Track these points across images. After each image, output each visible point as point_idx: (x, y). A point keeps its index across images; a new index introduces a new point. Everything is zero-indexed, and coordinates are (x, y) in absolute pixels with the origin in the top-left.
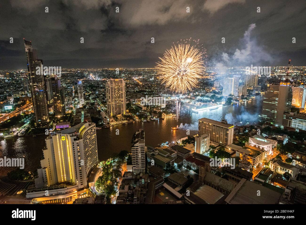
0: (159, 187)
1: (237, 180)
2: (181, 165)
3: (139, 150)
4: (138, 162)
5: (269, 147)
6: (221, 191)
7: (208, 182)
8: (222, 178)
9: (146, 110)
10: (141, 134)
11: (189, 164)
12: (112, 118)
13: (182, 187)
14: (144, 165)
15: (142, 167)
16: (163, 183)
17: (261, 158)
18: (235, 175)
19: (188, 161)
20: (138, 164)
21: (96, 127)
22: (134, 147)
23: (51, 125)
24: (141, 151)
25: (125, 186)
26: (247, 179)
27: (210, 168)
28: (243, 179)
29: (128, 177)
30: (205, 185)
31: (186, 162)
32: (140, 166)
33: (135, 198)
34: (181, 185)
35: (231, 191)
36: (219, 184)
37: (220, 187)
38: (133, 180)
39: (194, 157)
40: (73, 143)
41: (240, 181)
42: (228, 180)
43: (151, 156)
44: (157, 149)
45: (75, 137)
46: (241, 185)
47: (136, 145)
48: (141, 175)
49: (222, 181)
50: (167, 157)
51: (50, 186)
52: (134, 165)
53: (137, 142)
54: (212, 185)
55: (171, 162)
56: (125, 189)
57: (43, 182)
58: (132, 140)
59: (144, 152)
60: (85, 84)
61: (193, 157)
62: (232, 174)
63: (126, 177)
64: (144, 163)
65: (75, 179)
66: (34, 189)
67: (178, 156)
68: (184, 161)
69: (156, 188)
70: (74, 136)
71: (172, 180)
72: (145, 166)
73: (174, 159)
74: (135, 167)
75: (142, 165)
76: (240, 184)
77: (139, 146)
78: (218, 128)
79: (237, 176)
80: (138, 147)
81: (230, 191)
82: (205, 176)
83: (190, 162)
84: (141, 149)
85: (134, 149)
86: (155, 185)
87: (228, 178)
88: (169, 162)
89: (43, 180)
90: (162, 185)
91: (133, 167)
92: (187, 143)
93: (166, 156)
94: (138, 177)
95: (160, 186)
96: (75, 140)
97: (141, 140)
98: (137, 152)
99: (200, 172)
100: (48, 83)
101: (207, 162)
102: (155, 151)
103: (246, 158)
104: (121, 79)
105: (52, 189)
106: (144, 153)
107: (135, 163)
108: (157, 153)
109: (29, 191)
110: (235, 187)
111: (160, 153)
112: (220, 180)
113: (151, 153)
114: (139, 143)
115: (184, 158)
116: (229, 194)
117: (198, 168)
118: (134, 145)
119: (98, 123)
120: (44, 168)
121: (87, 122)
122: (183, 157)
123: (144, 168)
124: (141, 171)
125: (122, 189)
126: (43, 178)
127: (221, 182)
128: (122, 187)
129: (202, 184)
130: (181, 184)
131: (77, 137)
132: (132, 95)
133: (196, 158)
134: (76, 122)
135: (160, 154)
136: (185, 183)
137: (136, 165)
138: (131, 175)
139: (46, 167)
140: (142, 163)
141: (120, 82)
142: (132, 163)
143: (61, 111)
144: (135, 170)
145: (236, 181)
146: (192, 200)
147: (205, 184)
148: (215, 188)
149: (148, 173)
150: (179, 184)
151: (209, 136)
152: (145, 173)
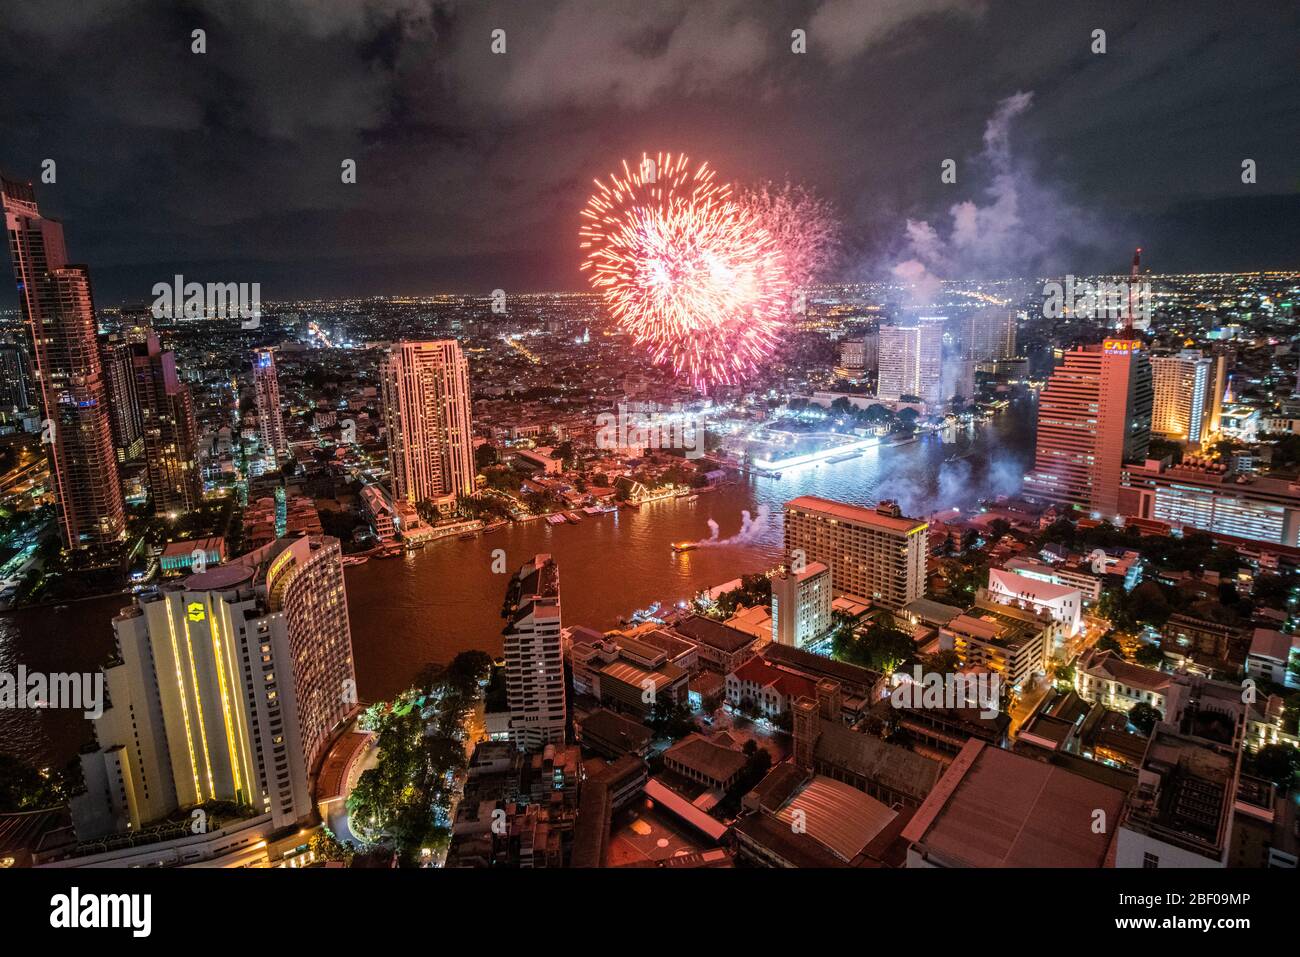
0: (625, 798)
1: (947, 748)
2: (718, 699)
3: (538, 643)
4: (535, 697)
5: (1068, 604)
6: (885, 799)
7: (831, 765)
8: (886, 744)
9: (560, 472)
10: (545, 575)
11: (749, 691)
12: (412, 513)
13: (726, 791)
14: (561, 708)
15: (552, 718)
16: (646, 781)
17: (1040, 651)
18: (938, 726)
19: (745, 682)
20: (535, 705)
21: (344, 554)
22: (516, 631)
23: (138, 556)
24: (545, 648)
25: (482, 804)
26: (986, 740)
27: (836, 706)
28: (972, 740)
29: (491, 764)
30: (818, 776)
31: (736, 684)
32: (544, 712)
33: (523, 852)
34: (719, 785)
35: (925, 795)
36: (877, 770)
37: (882, 781)
38: (514, 775)
39: (769, 661)
40: (242, 631)
41: (961, 749)
42: (911, 749)
43: (589, 670)
44: (613, 636)
45: (251, 605)
46: (966, 767)
47: (519, 625)
48: (549, 752)
49: (888, 754)
50: (655, 669)
51: (142, 826)
52: (515, 709)
53: (528, 609)
54: (846, 776)
55: (675, 687)
56: (479, 816)
57: (111, 809)
58: (505, 605)
59: (557, 655)
60: (287, 370)
61: (768, 663)
62: (929, 722)
63: (484, 764)
64: (560, 701)
65: (257, 786)
66: (69, 848)
67: (705, 660)
68: (730, 682)
69: (616, 804)
70: (245, 599)
71: (681, 766)
72: (563, 712)
73: (685, 676)
74: (521, 718)
75: (551, 709)
76: (962, 762)
77: (537, 629)
78: (865, 536)
79: (949, 730)
80: (532, 631)
81: (920, 797)
82: (819, 738)
83: (754, 686)
84: (545, 641)
85: (516, 640)
86: (609, 789)
87: (913, 742)
88: (670, 689)
89: (109, 800)
90: (638, 789)
91: (514, 718)
92: (740, 605)
93: (652, 664)
94: (536, 762)
95: (630, 795)
96: (250, 615)
97: (545, 600)
98: (528, 657)
99: (795, 724)
100: (117, 369)
101: (825, 681)
102: (605, 646)
103: (980, 654)
104: (449, 342)
105: (154, 840)
106: (560, 659)
107: (520, 701)
108: (614, 656)
109: (45, 854)
110: (941, 775)
111: (626, 654)
112: (880, 752)
113: (589, 657)
114: (536, 616)
115: (727, 669)
116: (919, 806)
117: (789, 705)
118: (516, 626)
119: (352, 538)
120: (109, 747)
121: (304, 533)
122: (724, 665)
123: (562, 723)
124: (549, 736)
125: (467, 818)
126: (108, 792)
127: (884, 759)
128: (467, 811)
129: (807, 774)
130: (718, 778)
131: (259, 604)
132: (498, 409)
133: (780, 667)
134: (253, 538)
135: (627, 659)
136: (735, 776)
137: (527, 710)
138: (504, 756)
139: (118, 744)
140: (550, 702)
141: (444, 354)
142: (509, 704)
143: (183, 489)
144: (523, 732)
145: (945, 750)
146: (766, 846)
147: (817, 771)
148: (861, 787)
149: (576, 743)
150: (712, 781)
151: (827, 570)
152: (568, 744)
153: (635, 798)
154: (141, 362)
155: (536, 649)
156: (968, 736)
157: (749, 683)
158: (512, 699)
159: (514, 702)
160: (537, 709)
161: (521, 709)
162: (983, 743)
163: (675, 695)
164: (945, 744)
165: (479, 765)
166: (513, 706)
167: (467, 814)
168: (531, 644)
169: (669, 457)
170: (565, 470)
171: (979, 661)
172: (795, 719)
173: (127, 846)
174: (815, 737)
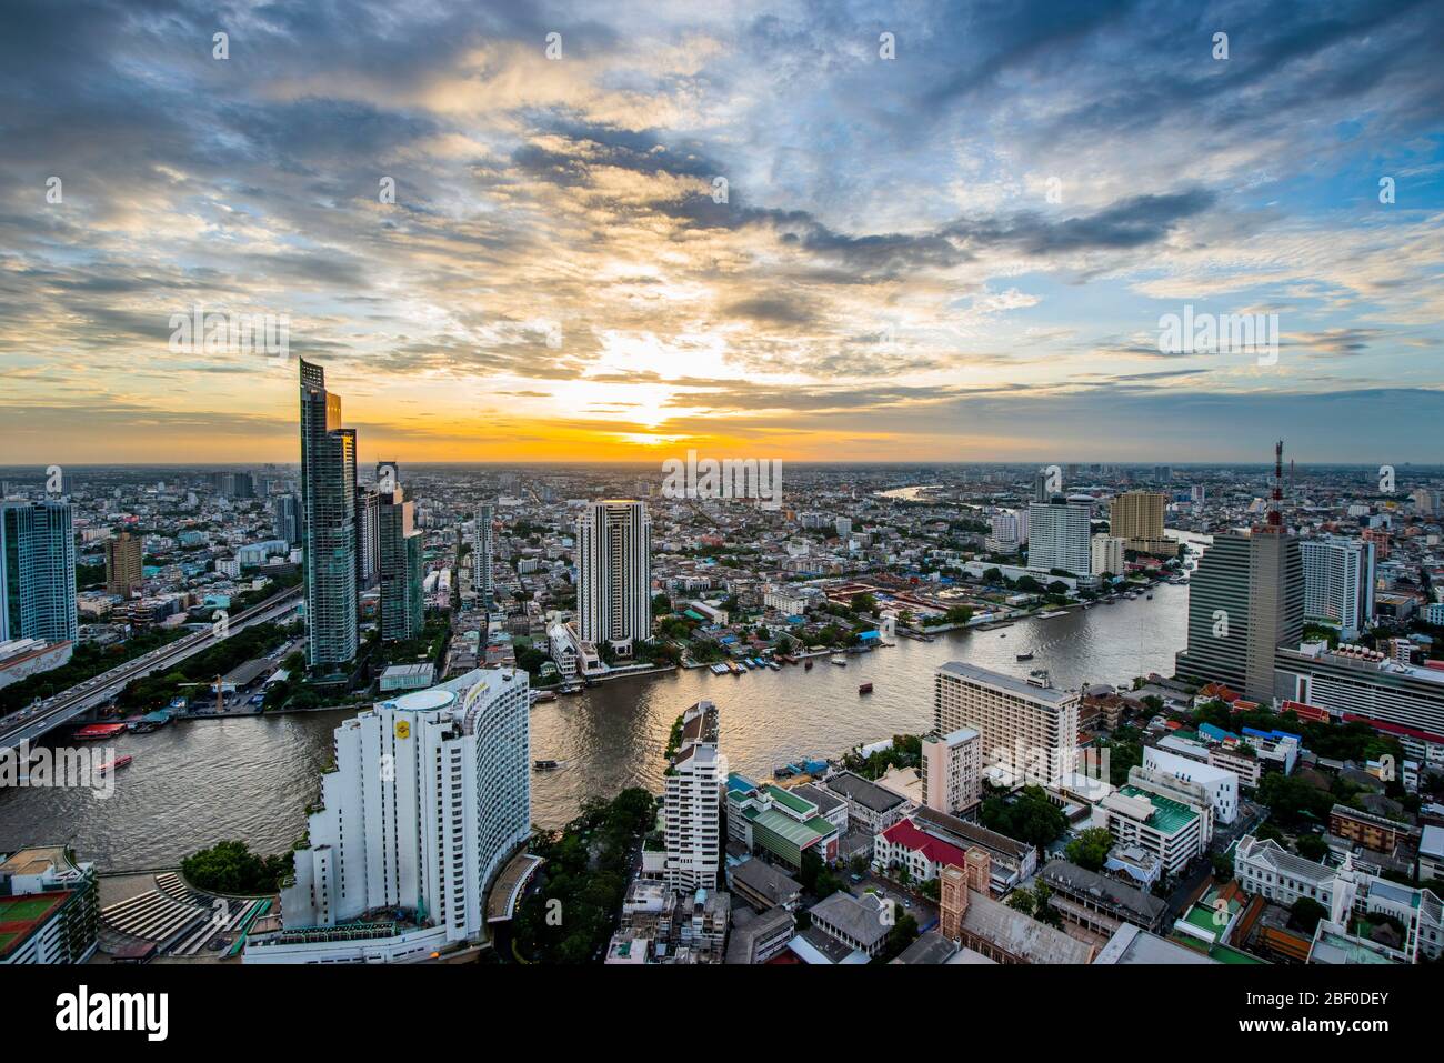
0: (771, 951)
1: (1100, 931)
2: (866, 859)
3: (696, 787)
4: (690, 840)
5: (1225, 788)
7: (980, 938)
8: (1035, 921)
9: (726, 623)
10: (706, 721)
11: (897, 854)
12: (593, 653)
13: (871, 956)
14: (714, 853)
15: (705, 862)
16: (792, 936)
17: (1197, 835)
18: (1091, 907)
19: (894, 844)
20: (690, 848)
21: (531, 686)
22: (677, 773)
24: (702, 792)
25: (635, 941)
26: (1141, 926)
27: (985, 877)
28: (1125, 924)
29: (645, 902)
30: (966, 950)
31: (884, 846)
32: (698, 856)
34: (864, 948)
36: (1026, 948)
37: (1031, 960)
38: (665, 916)
39: (919, 824)
40: (439, 750)
41: (1113, 934)
42: (1061, 929)
43: (743, 818)
45: (448, 727)
47: (682, 767)
48: (701, 896)
49: (1038, 932)
50: (806, 823)
51: (337, 923)
52: (671, 850)
53: (688, 753)
54: (994, 951)
55: (825, 843)
56: (631, 953)
57: (313, 904)
58: (669, 747)
59: (713, 800)
61: (917, 827)
62: (1080, 902)
63: (639, 902)
64: (714, 846)
65: (436, 899)
66: (276, 935)
67: (854, 819)
68: (879, 843)
69: (761, 957)
70: (444, 722)
71: (827, 925)
72: (716, 858)
73: (835, 832)
74: (676, 859)
75: (705, 853)
76: (1115, 947)
77: (696, 772)
79: (1101, 911)
80: (691, 774)
82: (967, 909)
83: (903, 848)
84: (703, 784)
85: (677, 782)
86: (755, 941)
87: (1064, 922)
88: (817, 845)
89: (313, 895)
90: (784, 944)
91: (670, 859)
92: (890, 765)
93: (803, 817)
94: (688, 905)
95: (776, 949)
96: (446, 736)
97: (705, 745)
98: (686, 799)
99: (943, 892)
100: (368, 515)
101: (974, 850)
102: (759, 795)
103: (1133, 834)
104: (638, 503)
105: (344, 938)
106: (716, 803)
107: (676, 842)
108: (767, 806)
109: (256, 938)
111: (778, 805)
112: (1030, 930)
113: (744, 805)
114: (696, 759)
115: (876, 830)
117: (937, 873)
118: (678, 767)
119: (540, 672)
120: (318, 846)
121: (499, 665)
122: (873, 825)
123: (715, 868)
124: (702, 879)
125: (619, 954)
126: (312, 887)
127: (1034, 936)
128: (621, 946)
129: (953, 946)
130: (864, 941)
131: (455, 726)
132: (675, 564)
133: (929, 832)
134: (458, 666)
135: (779, 810)
136: (881, 940)
137: (682, 852)
138: (658, 896)
139: (326, 844)
140: (704, 846)
141: (631, 512)
142: (666, 844)
144: (677, 873)
145: (1097, 932)
147: (965, 943)
149: (727, 889)
150: (857, 944)
151: (978, 737)
152: (719, 890)
153: (780, 952)
154: (387, 509)
155: (694, 792)
156: (1122, 920)
157: (897, 846)
158: (670, 839)
159: (671, 842)
160: (691, 852)
161: (677, 850)
162: (1137, 929)
163: (824, 851)
164: (1098, 927)
165: (634, 902)
166: (670, 846)
167: (620, 949)
168: (690, 787)
169: (827, 616)
170: (730, 622)
171: (1133, 841)
172: (943, 887)
173: (322, 940)
174: (963, 908)
